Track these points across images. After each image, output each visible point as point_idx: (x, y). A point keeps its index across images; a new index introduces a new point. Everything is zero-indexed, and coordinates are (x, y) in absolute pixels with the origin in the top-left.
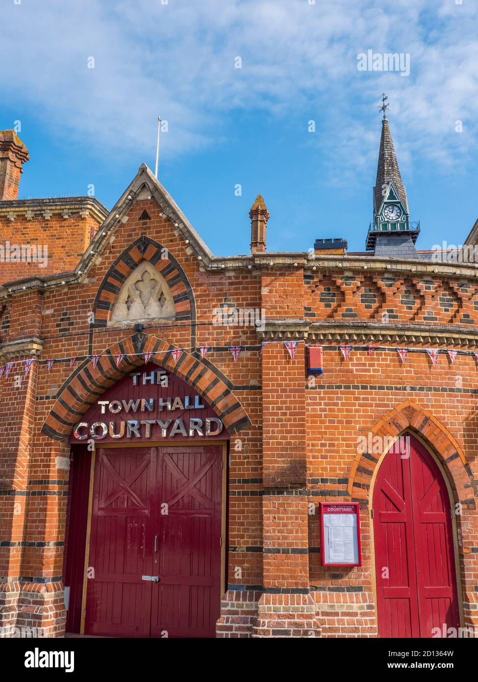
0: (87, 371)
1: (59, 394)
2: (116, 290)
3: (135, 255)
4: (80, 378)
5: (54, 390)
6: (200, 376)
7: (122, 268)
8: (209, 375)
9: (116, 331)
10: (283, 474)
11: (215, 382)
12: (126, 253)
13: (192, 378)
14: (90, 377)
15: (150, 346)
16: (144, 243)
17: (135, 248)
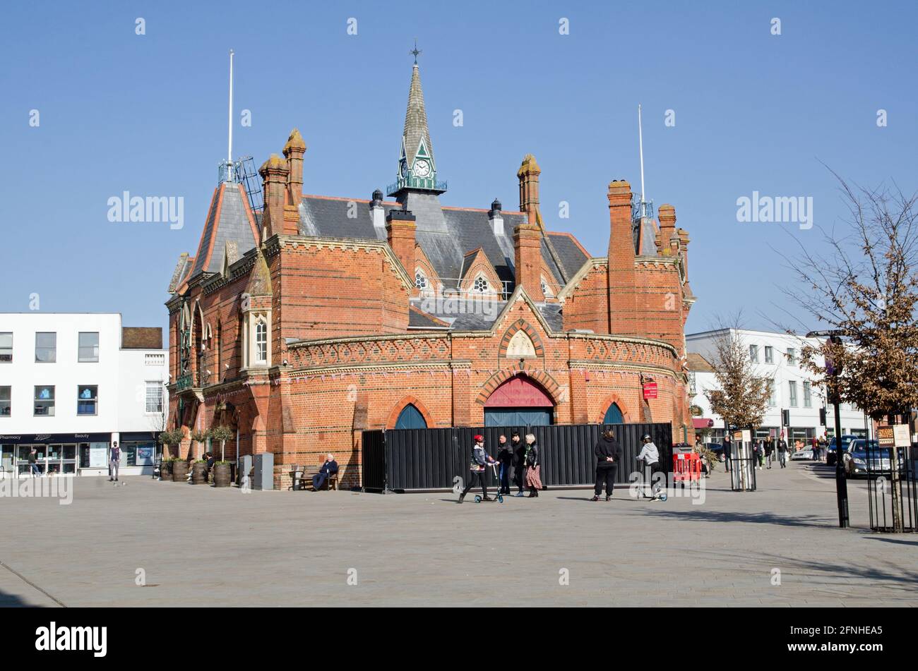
0: (497, 376)
1: (484, 385)
2: (508, 341)
3: (518, 326)
4: (494, 379)
5: (481, 384)
6: (547, 381)
7: (511, 331)
8: (550, 381)
9: (511, 360)
10: (581, 420)
11: (553, 384)
12: (513, 325)
13: (544, 382)
14: (499, 379)
15: (527, 367)
16: (522, 322)
17: (517, 323)
